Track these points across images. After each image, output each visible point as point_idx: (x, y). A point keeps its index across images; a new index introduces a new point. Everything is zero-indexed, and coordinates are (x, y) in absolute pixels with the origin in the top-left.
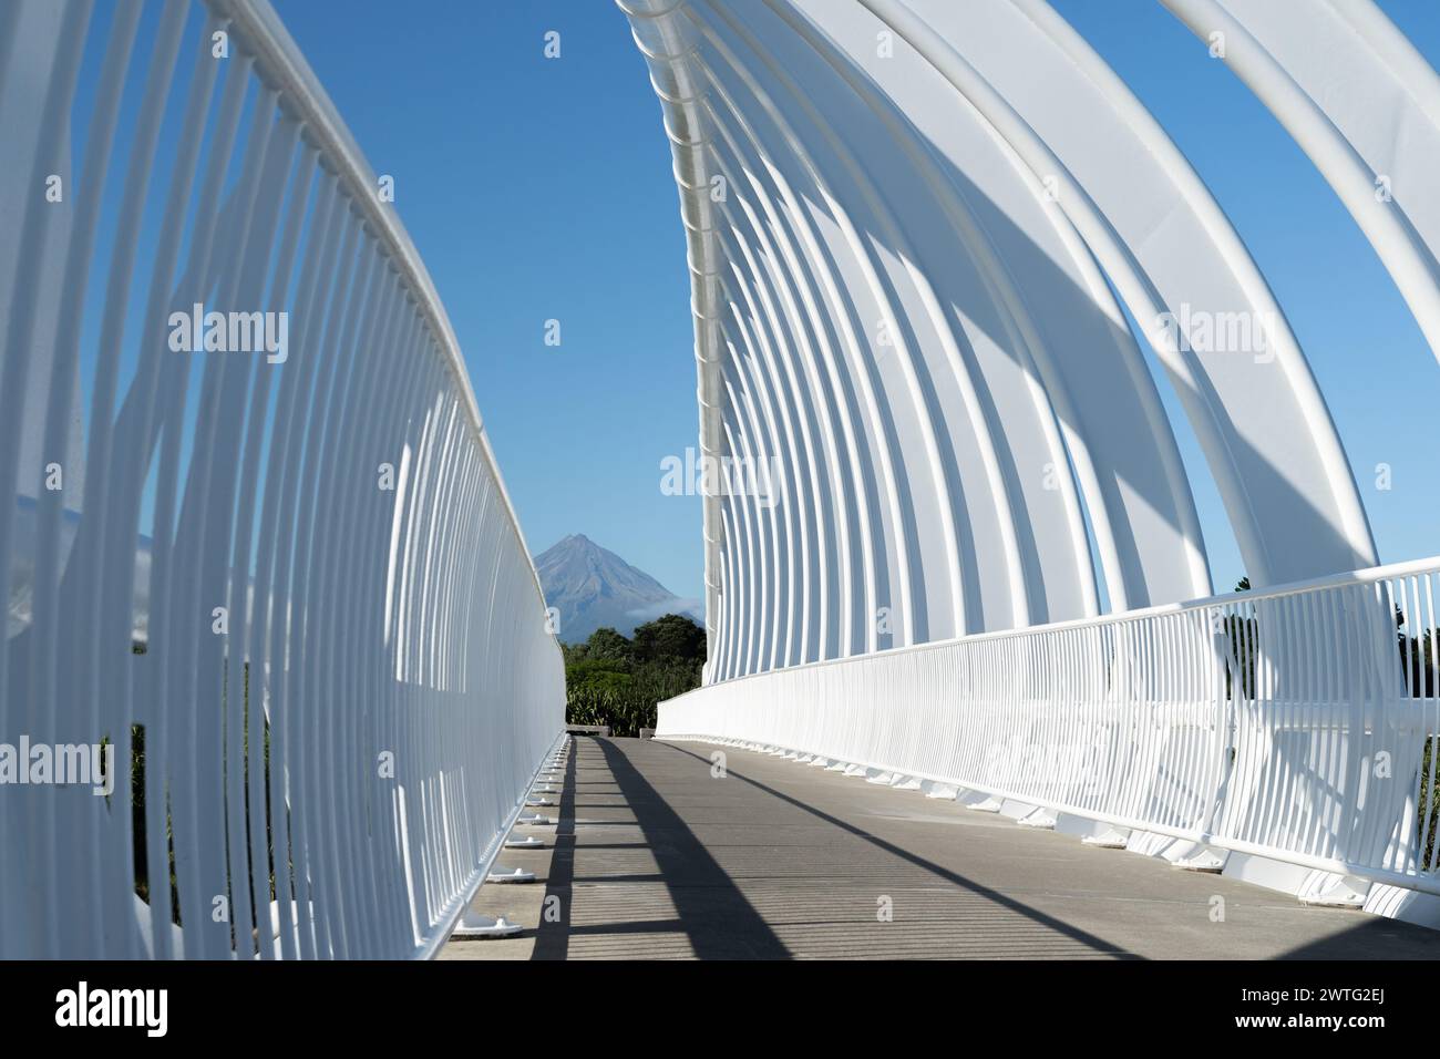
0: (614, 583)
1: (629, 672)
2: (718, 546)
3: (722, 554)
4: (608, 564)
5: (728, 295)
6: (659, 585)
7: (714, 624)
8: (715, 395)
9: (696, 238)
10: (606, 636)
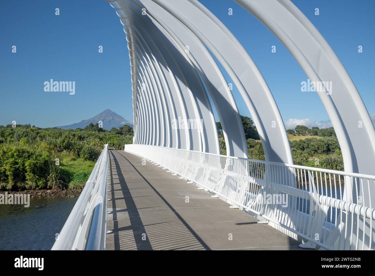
0: (115, 118)
1: (119, 137)
2: (136, 116)
3: (137, 118)
4: (114, 114)
5: (138, 70)
6: (123, 118)
7: (135, 130)
8: (135, 89)
9: (132, 60)
10: (114, 129)
